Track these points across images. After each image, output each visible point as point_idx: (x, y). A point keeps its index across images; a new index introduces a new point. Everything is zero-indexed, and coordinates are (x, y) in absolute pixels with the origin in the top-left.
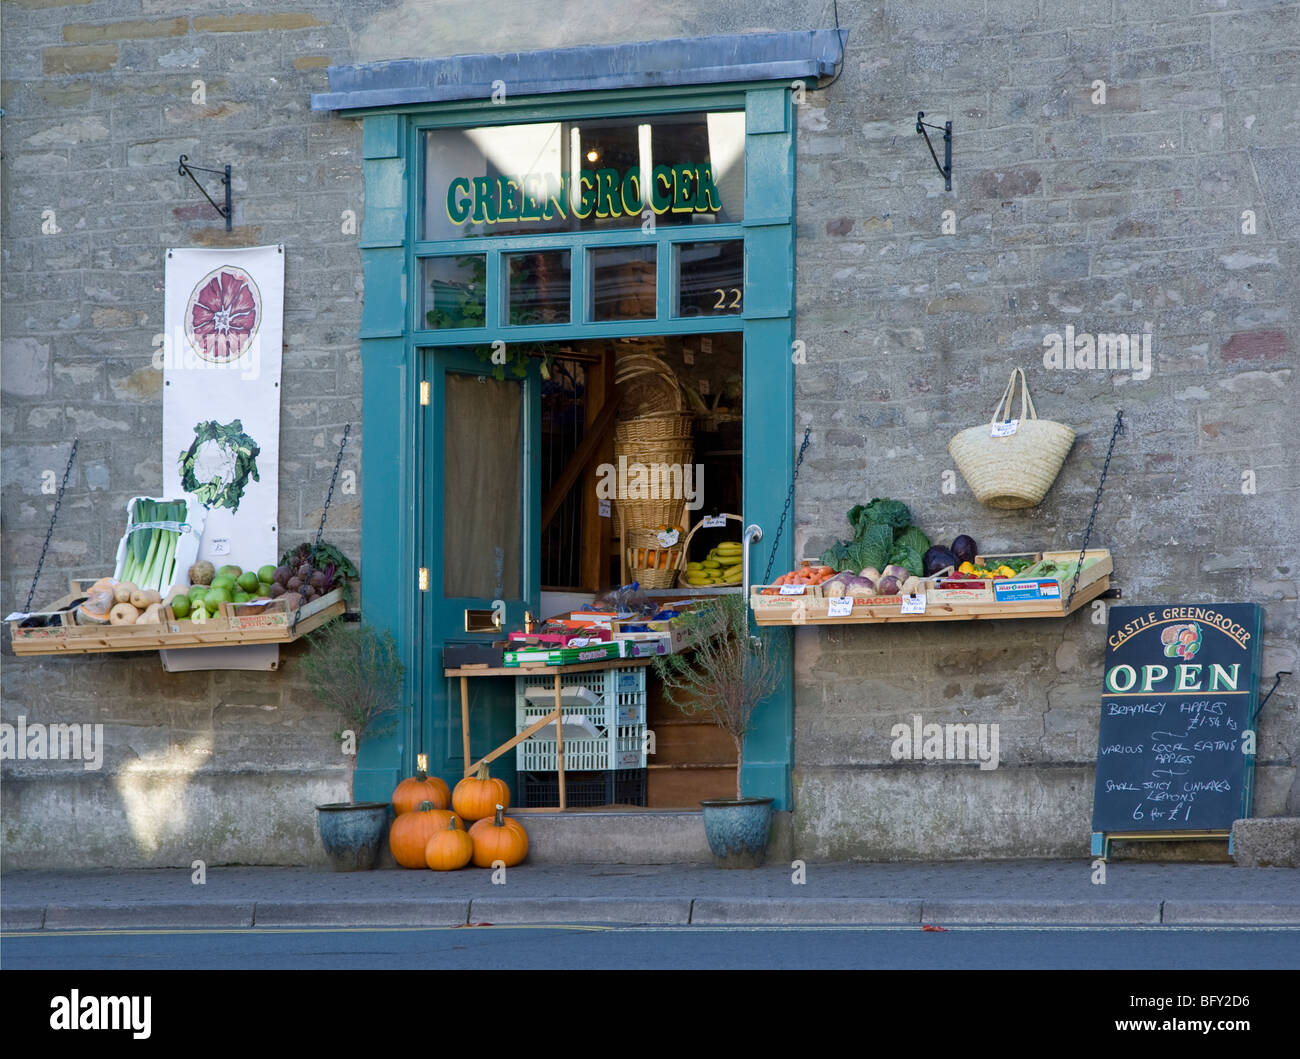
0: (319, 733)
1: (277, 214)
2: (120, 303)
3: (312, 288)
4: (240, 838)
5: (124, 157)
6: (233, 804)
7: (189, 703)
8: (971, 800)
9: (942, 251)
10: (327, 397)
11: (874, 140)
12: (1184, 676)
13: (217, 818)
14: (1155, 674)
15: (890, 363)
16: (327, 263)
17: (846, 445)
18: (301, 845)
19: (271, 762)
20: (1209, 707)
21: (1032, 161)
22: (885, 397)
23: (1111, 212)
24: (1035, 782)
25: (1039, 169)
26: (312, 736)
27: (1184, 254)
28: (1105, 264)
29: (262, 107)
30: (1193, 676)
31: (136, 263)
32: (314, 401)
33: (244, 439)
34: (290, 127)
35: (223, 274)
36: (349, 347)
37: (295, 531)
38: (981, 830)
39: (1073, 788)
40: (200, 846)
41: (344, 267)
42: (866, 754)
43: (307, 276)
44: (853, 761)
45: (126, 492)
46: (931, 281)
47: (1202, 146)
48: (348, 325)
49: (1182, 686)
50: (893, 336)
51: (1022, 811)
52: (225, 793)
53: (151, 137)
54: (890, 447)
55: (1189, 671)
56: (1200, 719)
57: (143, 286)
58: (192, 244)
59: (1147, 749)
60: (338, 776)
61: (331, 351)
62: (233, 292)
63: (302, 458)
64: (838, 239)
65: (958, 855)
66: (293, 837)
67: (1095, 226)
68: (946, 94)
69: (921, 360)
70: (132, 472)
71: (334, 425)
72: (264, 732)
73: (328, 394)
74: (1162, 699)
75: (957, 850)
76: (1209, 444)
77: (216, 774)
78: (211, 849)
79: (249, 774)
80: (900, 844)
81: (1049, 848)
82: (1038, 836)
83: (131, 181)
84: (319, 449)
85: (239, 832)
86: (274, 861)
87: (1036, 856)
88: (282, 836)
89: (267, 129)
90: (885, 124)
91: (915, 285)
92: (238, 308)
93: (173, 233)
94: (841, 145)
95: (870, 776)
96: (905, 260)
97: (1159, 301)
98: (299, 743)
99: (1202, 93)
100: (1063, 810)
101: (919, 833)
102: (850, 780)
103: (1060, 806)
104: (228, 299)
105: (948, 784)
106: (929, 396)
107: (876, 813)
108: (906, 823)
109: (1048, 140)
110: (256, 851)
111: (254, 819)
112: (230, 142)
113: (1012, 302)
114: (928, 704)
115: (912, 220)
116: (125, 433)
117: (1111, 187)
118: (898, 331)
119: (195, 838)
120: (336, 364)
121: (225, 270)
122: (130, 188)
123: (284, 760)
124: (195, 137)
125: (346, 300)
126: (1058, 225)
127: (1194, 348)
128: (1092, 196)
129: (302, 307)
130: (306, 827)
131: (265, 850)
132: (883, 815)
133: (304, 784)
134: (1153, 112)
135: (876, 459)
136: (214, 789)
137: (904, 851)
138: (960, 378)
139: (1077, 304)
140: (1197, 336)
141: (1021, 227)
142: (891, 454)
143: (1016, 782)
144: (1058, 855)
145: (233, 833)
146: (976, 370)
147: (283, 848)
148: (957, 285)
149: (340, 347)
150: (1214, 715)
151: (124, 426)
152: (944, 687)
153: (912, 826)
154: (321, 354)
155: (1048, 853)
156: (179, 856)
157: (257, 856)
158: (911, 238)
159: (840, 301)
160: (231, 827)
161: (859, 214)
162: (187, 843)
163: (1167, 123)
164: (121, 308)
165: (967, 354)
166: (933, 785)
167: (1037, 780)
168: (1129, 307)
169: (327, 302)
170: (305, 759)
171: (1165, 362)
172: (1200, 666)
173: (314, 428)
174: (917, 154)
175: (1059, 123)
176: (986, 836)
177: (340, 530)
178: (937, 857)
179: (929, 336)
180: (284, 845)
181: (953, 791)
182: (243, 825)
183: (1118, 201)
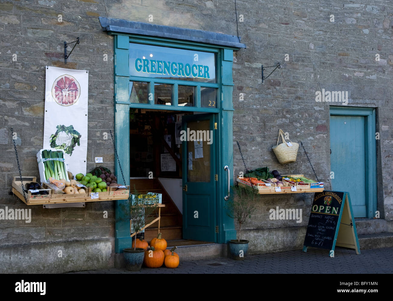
0: (98, 227)
1: (82, 60)
2: (25, 82)
3: (96, 85)
4: (74, 263)
5: (26, 32)
6: (71, 251)
7: (53, 219)
8: (275, 237)
9: (262, 98)
10: (101, 120)
11: (247, 67)
12: (327, 209)
13: (65, 257)
14: (322, 208)
15: (253, 125)
16: (100, 78)
17: (243, 145)
18: (95, 263)
19: (83, 237)
20: (331, 218)
21: (279, 78)
22: (252, 134)
23: (294, 93)
24: (288, 232)
25: (280, 81)
26: (96, 228)
27: (308, 105)
28: (294, 105)
29: (77, 25)
30: (329, 209)
31: (31, 69)
32: (97, 121)
33: (75, 132)
34: (86, 33)
35: (65, 77)
36: (108, 105)
37: (91, 162)
38: (277, 244)
39: (296, 233)
40: (59, 267)
41: (106, 80)
42: (250, 227)
43: (94, 81)
44: (247, 228)
45: (28, 147)
46: (261, 105)
47: (310, 80)
48: (108, 99)
49: (326, 212)
50: (253, 118)
51: (285, 239)
52: (69, 248)
53: (37, 27)
54: (253, 147)
55: (328, 208)
56: (328, 220)
57: (35, 77)
58: (52, 66)
59: (317, 226)
60: (107, 240)
61: (102, 106)
62: (69, 84)
63: (93, 139)
64: (240, 91)
65: (272, 251)
66: (92, 261)
67: (291, 96)
68: (262, 58)
69: (259, 125)
70: (30, 140)
71: (103, 129)
72: (80, 227)
73: (101, 119)
74: (322, 214)
75: (272, 250)
76: (314, 150)
77: (65, 242)
78: (63, 267)
79: (77, 241)
80: (259, 249)
81: (291, 248)
82: (289, 245)
83: (29, 41)
84: (98, 137)
85: (74, 260)
86: (86, 269)
87: (288, 250)
88: (89, 261)
89: (78, 32)
90: (249, 63)
91: (257, 105)
92: (71, 89)
93: (45, 61)
94: (240, 67)
95: (252, 232)
96: (255, 99)
97: (304, 116)
98: (92, 230)
99: (310, 68)
100: (294, 238)
101: (263, 246)
102: (248, 234)
103: (293, 237)
104: (67, 86)
105: (270, 233)
106: (261, 134)
107: (253, 242)
108: (260, 244)
109: (282, 74)
110: (80, 266)
111: (79, 256)
112: (66, 34)
113: (277, 112)
114: (263, 213)
115: (256, 89)
116: (28, 126)
117: (294, 87)
118: (254, 117)
119: (58, 264)
120: (104, 110)
121: (66, 76)
122: (28, 43)
123: (87, 236)
124: (52, 30)
125: (107, 90)
126: (284, 95)
127: (311, 128)
128: (291, 89)
129: (93, 91)
130: (97, 257)
131: (83, 266)
132: (255, 242)
133: (96, 243)
134: (301, 71)
135: (250, 150)
136: (64, 247)
137: (260, 251)
138: (268, 130)
139: (289, 115)
140: (311, 125)
141: (278, 94)
142: (253, 148)
143: (284, 232)
144: (293, 250)
145: (71, 261)
146: (270, 129)
147: (89, 264)
148: (265, 107)
149: (105, 105)
150: (331, 220)
151: (27, 124)
152: (266, 209)
153: (262, 244)
154: (99, 107)
155: (291, 249)
156: (52, 271)
157: (80, 268)
158: (256, 93)
159: (241, 108)
160: (71, 259)
161: (245, 85)
162: (54, 266)
163: (303, 74)
164: (26, 84)
165: (269, 124)
166: (266, 234)
167: (289, 231)
168: (299, 116)
169: (101, 91)
170: (94, 235)
171: (306, 130)
172: (330, 207)
173: (97, 130)
174: (256, 72)
175: (284, 70)
176: (278, 246)
177: (106, 163)
178: (267, 252)
179: (261, 119)
180: (90, 264)
181: (271, 235)
182: (75, 258)
183: (296, 90)
